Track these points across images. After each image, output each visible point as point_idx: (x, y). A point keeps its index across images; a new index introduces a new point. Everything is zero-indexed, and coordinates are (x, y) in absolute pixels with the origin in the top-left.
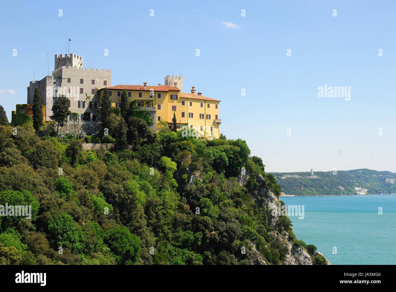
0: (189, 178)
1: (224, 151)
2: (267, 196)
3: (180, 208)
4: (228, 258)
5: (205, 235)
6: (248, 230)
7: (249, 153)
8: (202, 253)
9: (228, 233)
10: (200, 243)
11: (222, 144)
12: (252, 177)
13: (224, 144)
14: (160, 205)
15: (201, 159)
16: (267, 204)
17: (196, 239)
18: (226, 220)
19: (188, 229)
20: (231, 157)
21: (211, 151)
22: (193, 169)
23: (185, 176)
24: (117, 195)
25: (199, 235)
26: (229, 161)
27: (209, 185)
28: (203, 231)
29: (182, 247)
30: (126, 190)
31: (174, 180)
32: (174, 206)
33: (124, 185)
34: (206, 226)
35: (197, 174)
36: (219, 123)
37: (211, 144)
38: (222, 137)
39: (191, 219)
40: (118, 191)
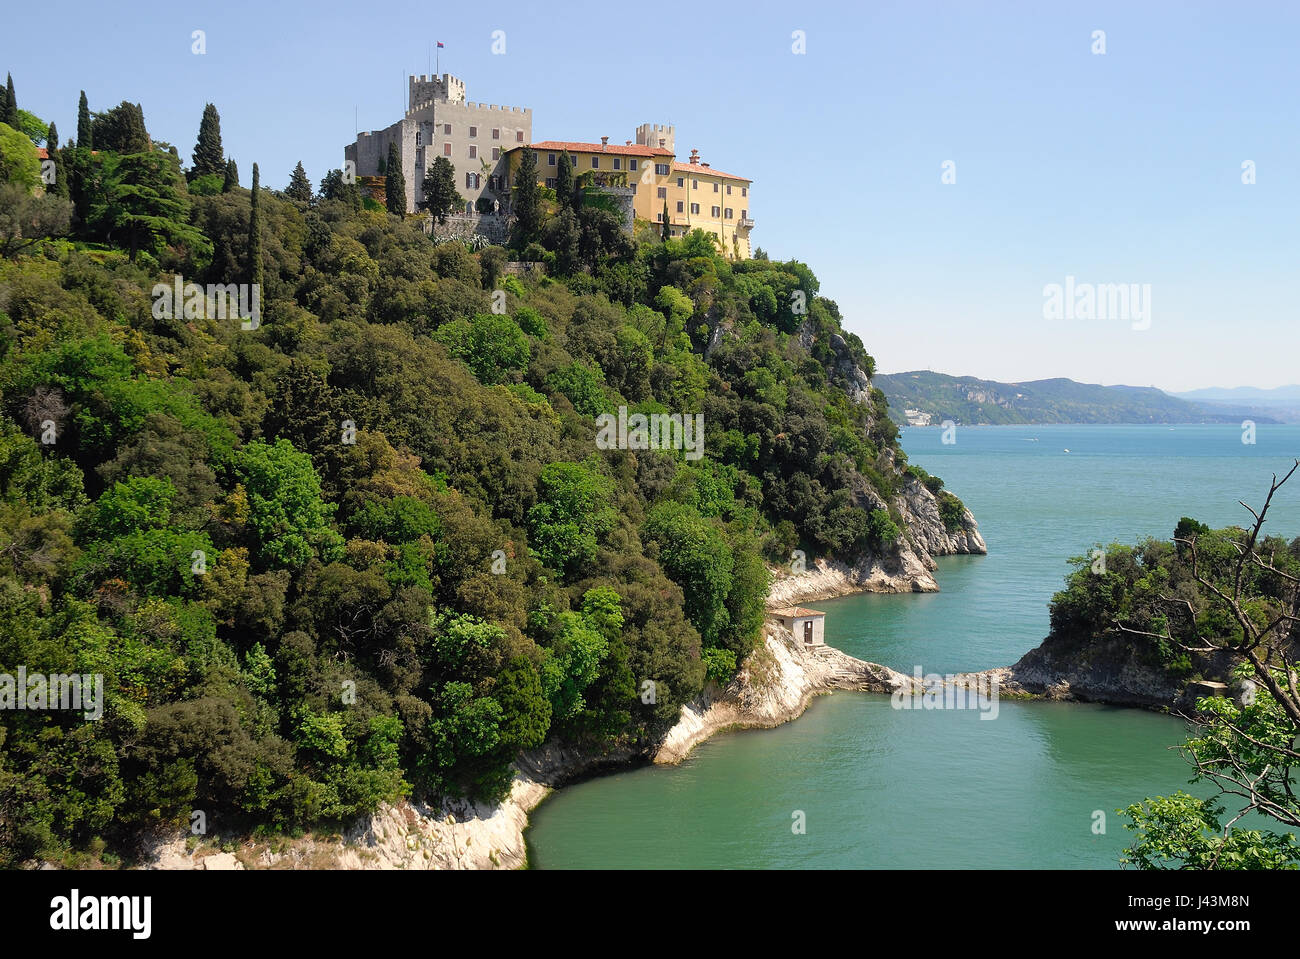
0: (711, 333)
1: (769, 283)
2: (853, 378)
3: (713, 386)
4: (807, 484)
5: (765, 438)
6: (843, 434)
7: (817, 290)
8: (760, 476)
9: (810, 438)
10: (756, 455)
11: (762, 269)
12: (821, 337)
13: (767, 269)
14: (678, 379)
15: (730, 294)
16: (853, 394)
17: (751, 447)
18: (802, 413)
19: (733, 427)
20: (782, 296)
21: (744, 283)
22: (718, 315)
23: (704, 328)
24: (606, 351)
25: (755, 438)
26: (779, 304)
27: (759, 346)
28: (762, 431)
29: (726, 461)
30: (620, 343)
31: (684, 334)
32: (703, 382)
33: (615, 333)
34: (769, 422)
35: (728, 324)
36: (750, 228)
37: (740, 268)
38: (759, 254)
39: (737, 407)
40: (608, 346)
